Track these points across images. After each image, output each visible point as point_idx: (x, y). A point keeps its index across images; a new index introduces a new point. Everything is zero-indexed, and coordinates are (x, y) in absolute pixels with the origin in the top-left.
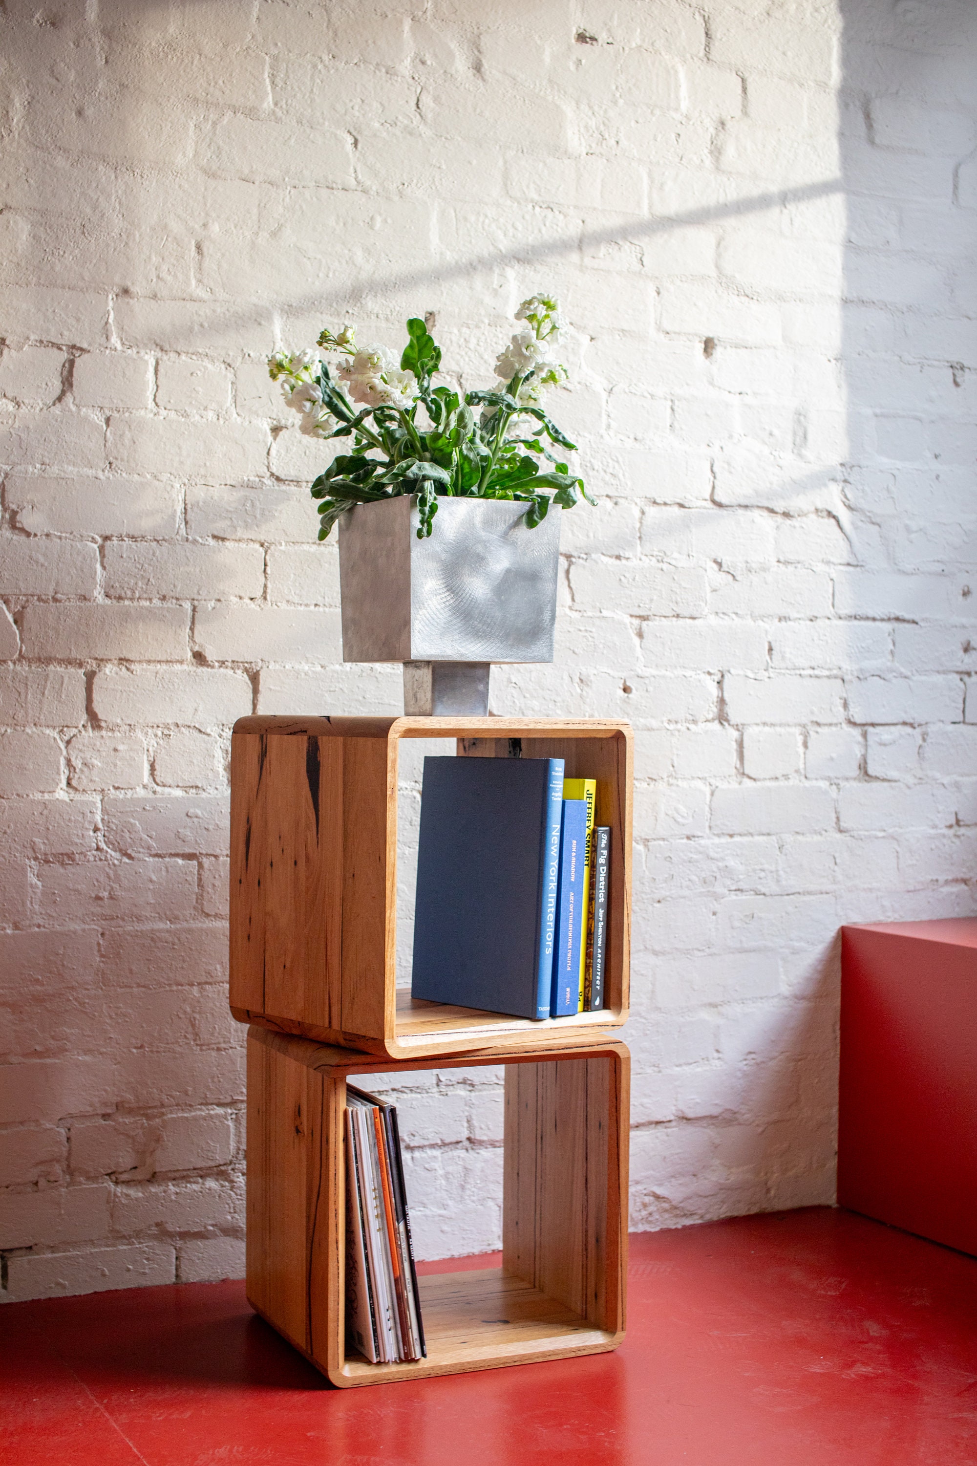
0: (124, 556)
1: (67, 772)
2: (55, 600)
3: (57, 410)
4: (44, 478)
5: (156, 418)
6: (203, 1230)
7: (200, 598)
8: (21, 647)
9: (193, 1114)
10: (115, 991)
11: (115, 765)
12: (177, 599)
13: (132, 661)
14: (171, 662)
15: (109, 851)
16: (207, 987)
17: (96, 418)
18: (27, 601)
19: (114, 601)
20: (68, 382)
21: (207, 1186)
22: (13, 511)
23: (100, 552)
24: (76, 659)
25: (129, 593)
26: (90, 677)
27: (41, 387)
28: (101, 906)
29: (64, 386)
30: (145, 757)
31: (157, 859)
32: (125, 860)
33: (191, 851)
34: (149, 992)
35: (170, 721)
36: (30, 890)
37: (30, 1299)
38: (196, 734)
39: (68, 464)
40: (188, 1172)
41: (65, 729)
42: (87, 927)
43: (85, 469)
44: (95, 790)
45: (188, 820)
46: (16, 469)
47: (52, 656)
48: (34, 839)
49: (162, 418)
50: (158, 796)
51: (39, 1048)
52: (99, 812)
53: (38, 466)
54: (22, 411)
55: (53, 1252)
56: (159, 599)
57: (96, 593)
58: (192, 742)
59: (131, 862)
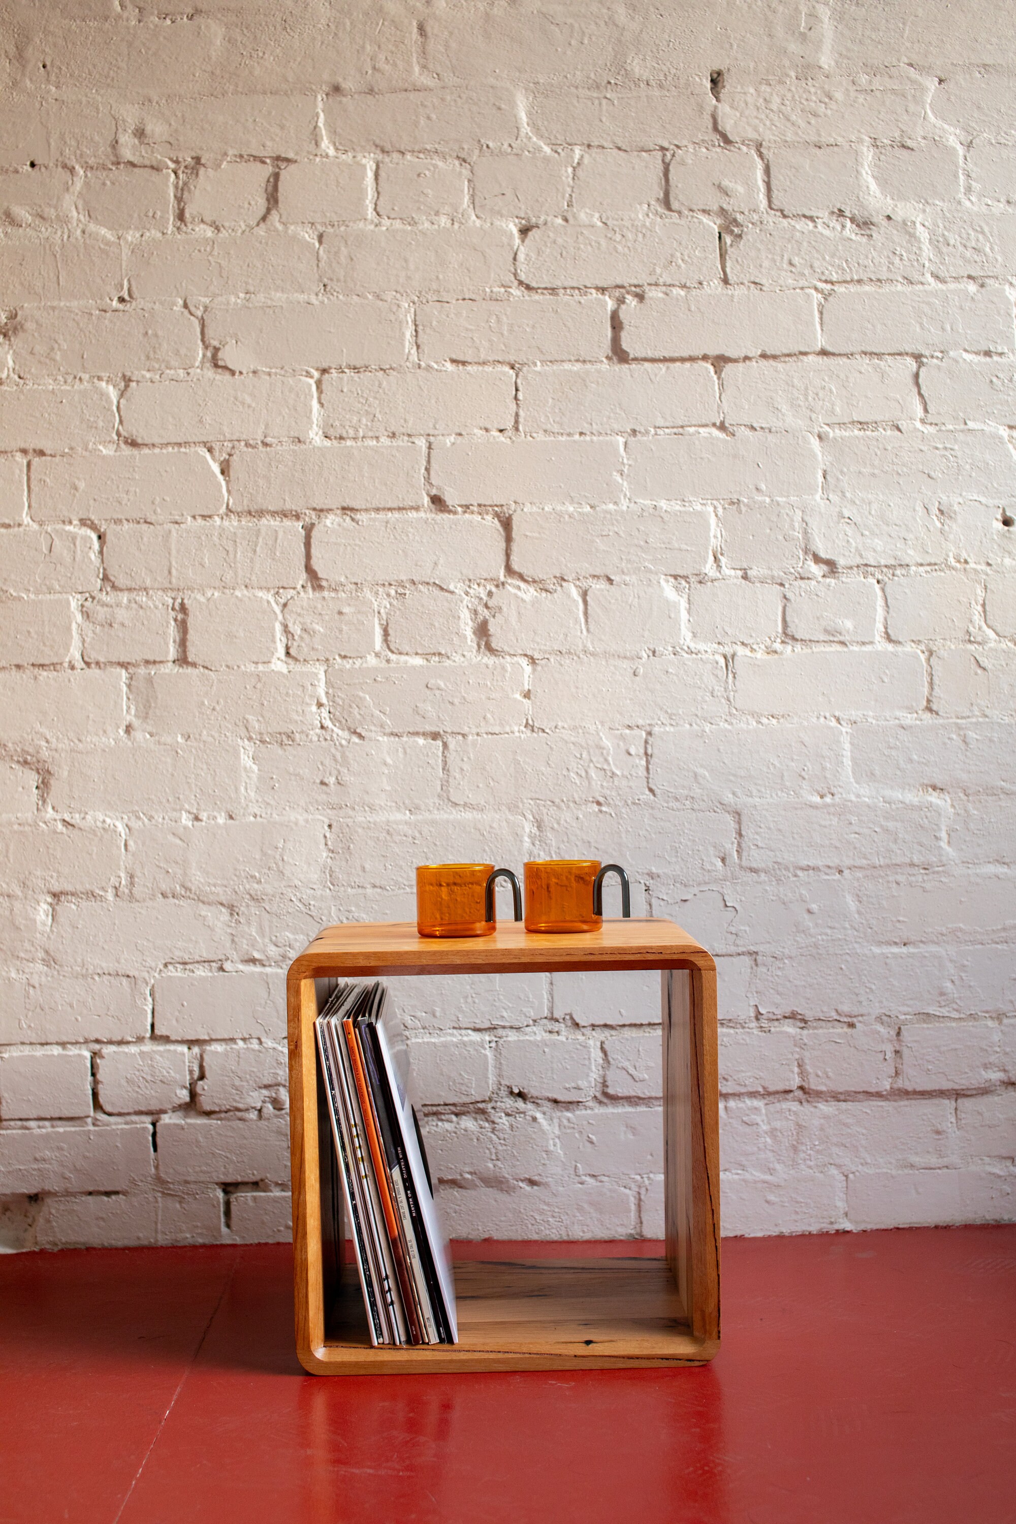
0: (345, 390)
1: (284, 640)
2: (265, 444)
3: (261, 231)
4: (249, 308)
5: (377, 229)
6: (459, 1177)
7: (436, 432)
8: (228, 499)
9: (442, 1039)
10: (345, 891)
11: (341, 631)
12: (409, 435)
13: (357, 510)
14: (404, 509)
15: (335, 729)
16: (455, 888)
17: (307, 236)
18: (233, 447)
19: (335, 442)
20: (273, 199)
21: (463, 1126)
22: (215, 348)
23: (318, 388)
24: (291, 511)
25: (351, 433)
26: (309, 530)
27: (243, 208)
28: (326, 793)
29: (269, 203)
30: (376, 621)
31: (392, 738)
32: (355, 739)
33: (434, 729)
34: (385, 893)
35: (404, 578)
36: (243, 774)
37: (256, 1241)
38: (436, 592)
39: (276, 291)
40: (439, 1108)
41: (281, 591)
42: (311, 817)
43: (296, 295)
44: (318, 660)
45: (428, 692)
46: (216, 301)
47: (264, 508)
48: (247, 716)
49: (384, 228)
50: (392, 665)
51: (257, 955)
52: (322, 684)
53: (242, 295)
54: (220, 235)
55: (283, 1190)
56: (388, 436)
57: (312, 434)
58: (432, 601)
59: (361, 742)
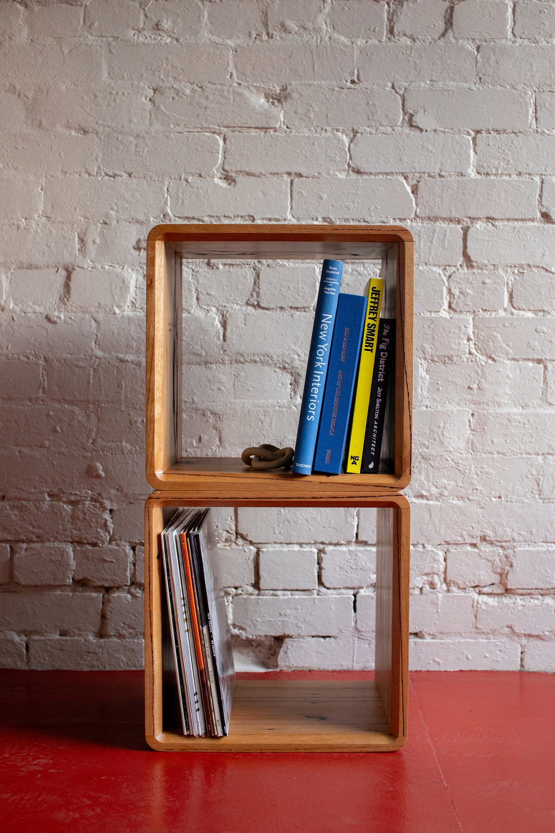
0: (491, 144)
1: (448, 298)
2: (441, 176)
3: (441, 43)
4: (432, 90)
5: (513, 45)
6: (542, 634)
7: (546, 173)
8: (416, 209)
9: (536, 549)
10: (480, 455)
11: (483, 294)
12: (530, 174)
13: (496, 219)
14: (525, 220)
15: (478, 355)
16: (549, 456)
17: (469, 46)
18: (421, 177)
19: (483, 176)
20: (449, 22)
21: (546, 602)
22: (411, 114)
23: (473, 142)
24: (455, 218)
25: (494, 171)
26: (466, 230)
27: (430, 27)
28: (471, 394)
29: (446, 25)
30: (505, 289)
31: (513, 362)
32: (490, 361)
33: (539, 357)
34: (505, 457)
35: (524, 263)
36: (420, 381)
37: (415, 670)
38: (543, 272)
39: (450, 80)
40: (532, 591)
41: (447, 267)
42: (461, 408)
43: (462, 83)
44: (469, 311)
45: (536, 334)
46: (412, 85)
47: (438, 215)
48: (424, 345)
49: (518, 44)
50: (514, 316)
51: (424, 493)
52: (471, 326)
53: (428, 82)
54: (416, 44)
55: (432, 638)
56: (517, 174)
57: (469, 171)
58: (540, 278)
59: (494, 363)
